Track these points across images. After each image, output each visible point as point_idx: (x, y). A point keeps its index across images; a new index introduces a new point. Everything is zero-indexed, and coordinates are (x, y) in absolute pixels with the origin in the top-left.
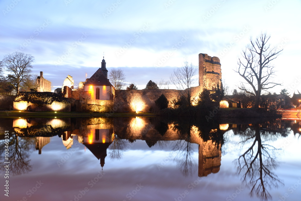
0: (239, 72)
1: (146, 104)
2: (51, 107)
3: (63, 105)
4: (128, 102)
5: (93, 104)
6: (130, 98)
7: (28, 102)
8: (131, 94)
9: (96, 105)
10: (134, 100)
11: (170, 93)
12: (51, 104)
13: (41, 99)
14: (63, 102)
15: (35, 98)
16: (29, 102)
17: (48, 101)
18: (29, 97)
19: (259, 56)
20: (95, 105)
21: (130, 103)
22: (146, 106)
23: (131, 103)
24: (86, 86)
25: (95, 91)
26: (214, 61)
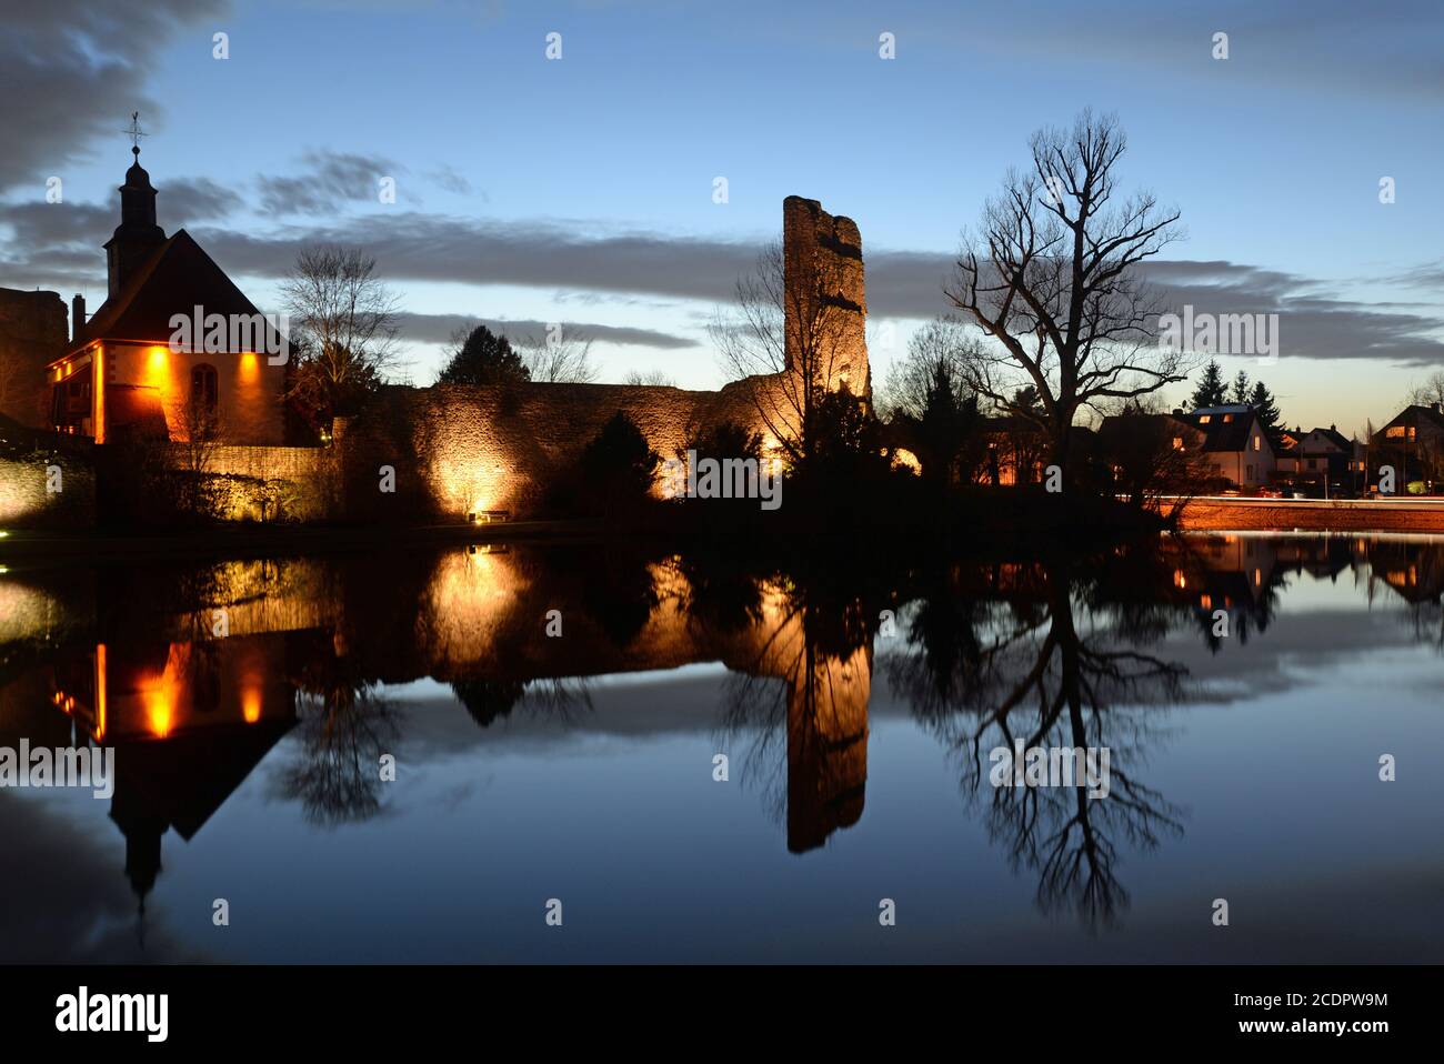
0: (974, 307)
1: (520, 468)
3: (44, 482)
4: (422, 459)
5: (218, 476)
6: (431, 434)
8: (436, 411)
9: (237, 478)
10: (451, 446)
11: (647, 410)
19: (1071, 233)
20: (229, 477)
21: (428, 467)
22: (523, 478)
23: (434, 467)
24: (119, 347)
25: (188, 385)
26: (843, 241)
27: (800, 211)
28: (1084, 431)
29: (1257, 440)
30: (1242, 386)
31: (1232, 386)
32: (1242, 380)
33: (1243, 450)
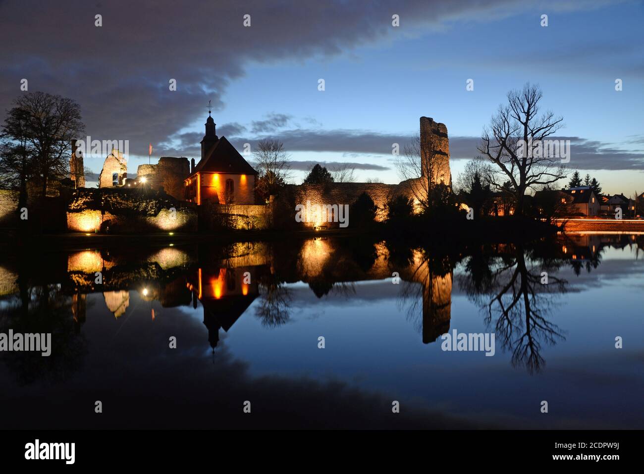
0: (488, 153)
2: (157, 223)
3: (183, 218)
5: (234, 215)
7: (103, 213)
9: (240, 215)
12: (156, 215)
13: (130, 204)
14: (182, 210)
15: (117, 202)
16: (106, 213)
17: (149, 208)
18: (103, 201)
19: (523, 127)
20: (237, 215)
24: (204, 175)
25: (225, 186)
26: (441, 131)
27: (426, 122)
28: (529, 196)
29: (593, 199)
30: (588, 180)
31: (584, 179)
32: (588, 177)
33: (588, 203)
